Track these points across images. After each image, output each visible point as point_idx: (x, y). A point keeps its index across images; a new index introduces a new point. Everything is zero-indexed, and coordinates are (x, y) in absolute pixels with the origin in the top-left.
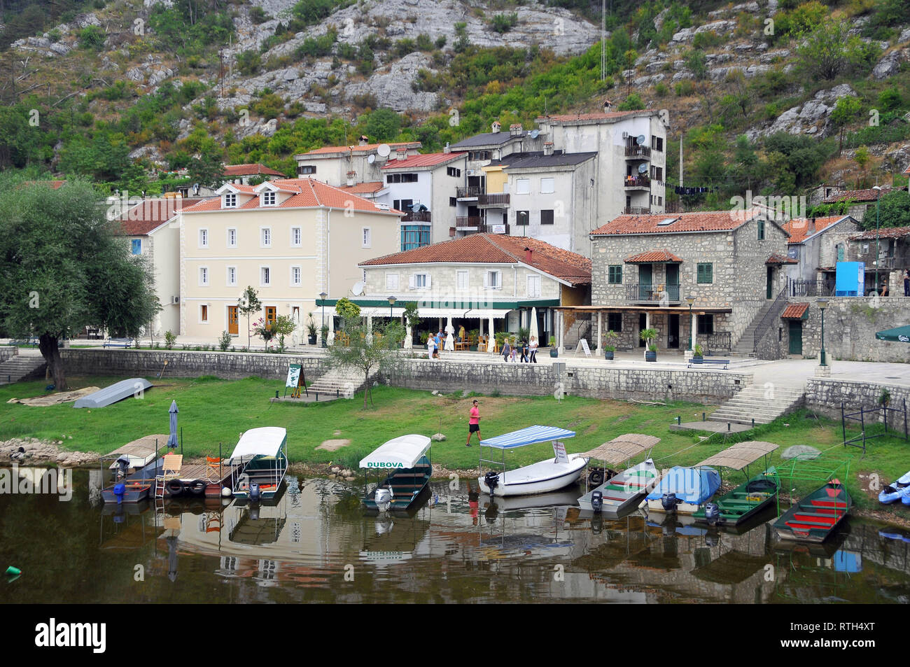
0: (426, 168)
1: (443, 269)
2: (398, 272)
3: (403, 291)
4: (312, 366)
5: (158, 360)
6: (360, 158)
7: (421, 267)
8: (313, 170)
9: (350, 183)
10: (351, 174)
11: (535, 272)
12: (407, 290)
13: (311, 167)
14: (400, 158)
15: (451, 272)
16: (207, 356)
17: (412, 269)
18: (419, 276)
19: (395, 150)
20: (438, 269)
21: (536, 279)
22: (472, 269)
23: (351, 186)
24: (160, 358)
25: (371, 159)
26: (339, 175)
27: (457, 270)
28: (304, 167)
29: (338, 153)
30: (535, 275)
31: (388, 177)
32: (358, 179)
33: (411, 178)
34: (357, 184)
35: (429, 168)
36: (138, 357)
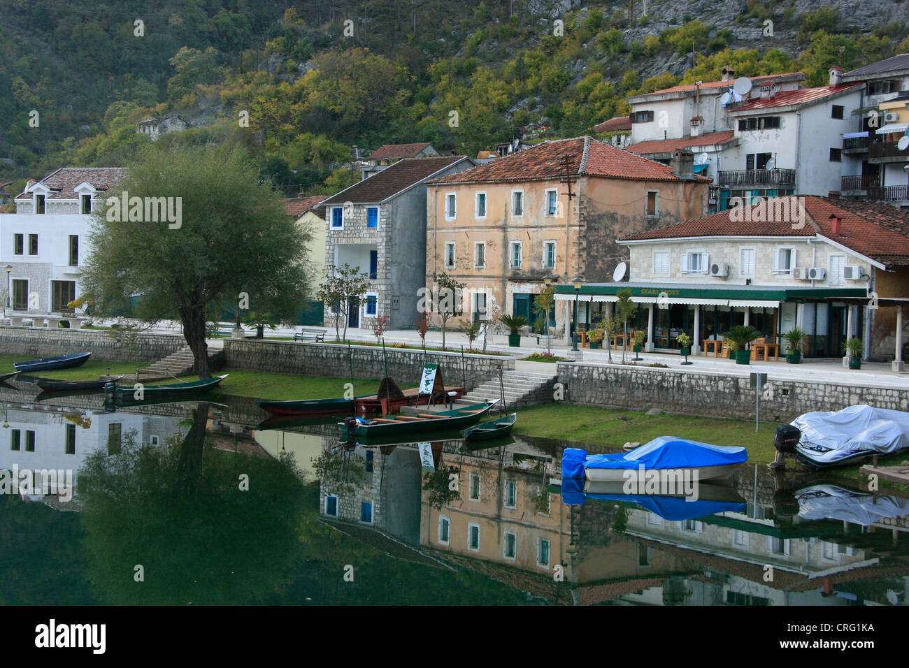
0: (790, 109)
1: (725, 245)
2: (668, 250)
3: (673, 276)
4: (483, 369)
5: (324, 355)
6: (711, 98)
7: (697, 243)
8: (649, 116)
9: (695, 132)
10: (696, 120)
11: (840, 250)
12: (679, 275)
13: (647, 112)
14: (764, 95)
15: (733, 249)
16: (375, 353)
17: (685, 246)
18: (695, 255)
19: (758, 86)
20: (718, 245)
21: (841, 259)
22: (760, 245)
23: (695, 137)
24: (327, 353)
25: (726, 98)
26: (682, 122)
27: (741, 247)
28: (639, 113)
29: (680, 93)
30: (840, 254)
31: (740, 122)
32: (708, 125)
33: (773, 123)
34: (705, 134)
35: (795, 108)
36: (305, 351)
